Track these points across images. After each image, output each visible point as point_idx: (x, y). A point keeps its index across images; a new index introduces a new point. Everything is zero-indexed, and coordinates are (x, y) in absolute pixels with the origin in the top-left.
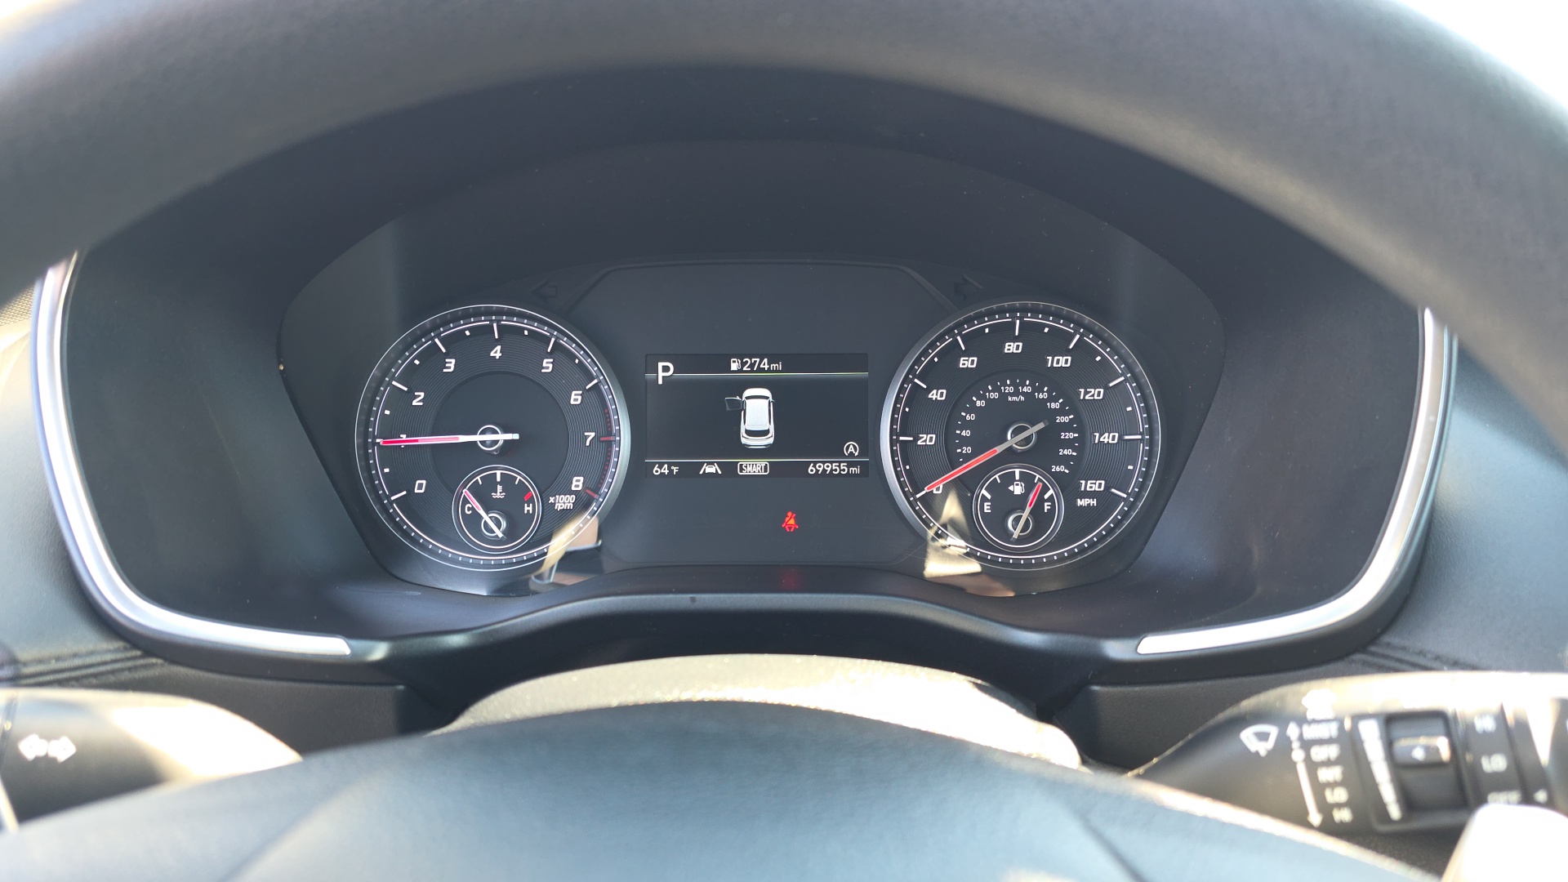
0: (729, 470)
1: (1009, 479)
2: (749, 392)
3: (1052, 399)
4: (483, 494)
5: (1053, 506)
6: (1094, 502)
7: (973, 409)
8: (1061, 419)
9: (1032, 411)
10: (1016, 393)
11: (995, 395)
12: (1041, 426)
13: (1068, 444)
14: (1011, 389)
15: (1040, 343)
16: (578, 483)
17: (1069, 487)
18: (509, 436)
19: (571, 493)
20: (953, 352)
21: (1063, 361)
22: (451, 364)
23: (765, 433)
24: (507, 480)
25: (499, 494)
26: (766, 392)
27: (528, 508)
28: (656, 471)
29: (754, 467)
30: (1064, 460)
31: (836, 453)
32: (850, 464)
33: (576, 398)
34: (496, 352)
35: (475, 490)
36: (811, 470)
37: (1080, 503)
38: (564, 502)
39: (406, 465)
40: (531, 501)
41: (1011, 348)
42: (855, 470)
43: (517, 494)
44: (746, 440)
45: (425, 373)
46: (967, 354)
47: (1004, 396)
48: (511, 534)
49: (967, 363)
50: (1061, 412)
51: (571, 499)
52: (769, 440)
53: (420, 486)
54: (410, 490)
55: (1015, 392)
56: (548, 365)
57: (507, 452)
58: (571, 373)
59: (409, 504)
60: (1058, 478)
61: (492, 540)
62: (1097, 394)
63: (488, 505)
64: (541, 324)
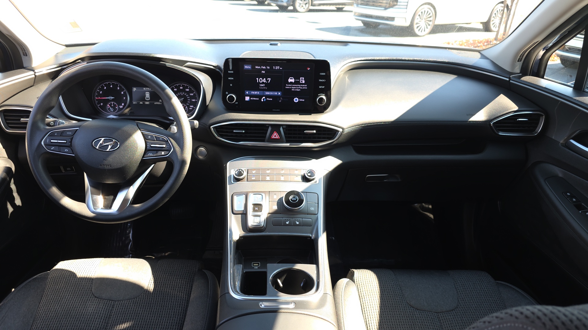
0: (144, 103)
2: (146, 93)
3: (187, 95)
4: (110, 105)
5: (187, 109)
6: (192, 109)
8: (188, 98)
9: (184, 96)
10: (182, 94)
11: (179, 94)
12: (183, 98)
13: (189, 101)
14: (181, 93)
15: (185, 88)
16: (123, 104)
18: (113, 98)
19: (122, 105)
20: (173, 88)
21: (188, 90)
22: (105, 88)
23: (149, 98)
24: (113, 104)
25: (112, 105)
26: (149, 93)
28: (134, 103)
29: (147, 103)
30: (188, 103)
31: (158, 101)
32: (160, 103)
33: (122, 93)
34: (111, 86)
35: (109, 105)
36: (155, 103)
37: (190, 109)
38: (121, 107)
39: (100, 101)
40: (117, 107)
41: (181, 88)
42: (161, 104)
43: (115, 106)
44: (146, 99)
45: (102, 89)
46: (175, 88)
47: (180, 94)
48: (114, 111)
49: (175, 90)
50: (188, 97)
51: (122, 106)
52: (149, 99)
53: (102, 104)
54: (100, 105)
56: (118, 88)
57: (113, 100)
58: (122, 90)
59: (100, 106)
60: (187, 106)
61: (112, 112)
62: (192, 94)
63: (111, 107)
64: (117, 83)
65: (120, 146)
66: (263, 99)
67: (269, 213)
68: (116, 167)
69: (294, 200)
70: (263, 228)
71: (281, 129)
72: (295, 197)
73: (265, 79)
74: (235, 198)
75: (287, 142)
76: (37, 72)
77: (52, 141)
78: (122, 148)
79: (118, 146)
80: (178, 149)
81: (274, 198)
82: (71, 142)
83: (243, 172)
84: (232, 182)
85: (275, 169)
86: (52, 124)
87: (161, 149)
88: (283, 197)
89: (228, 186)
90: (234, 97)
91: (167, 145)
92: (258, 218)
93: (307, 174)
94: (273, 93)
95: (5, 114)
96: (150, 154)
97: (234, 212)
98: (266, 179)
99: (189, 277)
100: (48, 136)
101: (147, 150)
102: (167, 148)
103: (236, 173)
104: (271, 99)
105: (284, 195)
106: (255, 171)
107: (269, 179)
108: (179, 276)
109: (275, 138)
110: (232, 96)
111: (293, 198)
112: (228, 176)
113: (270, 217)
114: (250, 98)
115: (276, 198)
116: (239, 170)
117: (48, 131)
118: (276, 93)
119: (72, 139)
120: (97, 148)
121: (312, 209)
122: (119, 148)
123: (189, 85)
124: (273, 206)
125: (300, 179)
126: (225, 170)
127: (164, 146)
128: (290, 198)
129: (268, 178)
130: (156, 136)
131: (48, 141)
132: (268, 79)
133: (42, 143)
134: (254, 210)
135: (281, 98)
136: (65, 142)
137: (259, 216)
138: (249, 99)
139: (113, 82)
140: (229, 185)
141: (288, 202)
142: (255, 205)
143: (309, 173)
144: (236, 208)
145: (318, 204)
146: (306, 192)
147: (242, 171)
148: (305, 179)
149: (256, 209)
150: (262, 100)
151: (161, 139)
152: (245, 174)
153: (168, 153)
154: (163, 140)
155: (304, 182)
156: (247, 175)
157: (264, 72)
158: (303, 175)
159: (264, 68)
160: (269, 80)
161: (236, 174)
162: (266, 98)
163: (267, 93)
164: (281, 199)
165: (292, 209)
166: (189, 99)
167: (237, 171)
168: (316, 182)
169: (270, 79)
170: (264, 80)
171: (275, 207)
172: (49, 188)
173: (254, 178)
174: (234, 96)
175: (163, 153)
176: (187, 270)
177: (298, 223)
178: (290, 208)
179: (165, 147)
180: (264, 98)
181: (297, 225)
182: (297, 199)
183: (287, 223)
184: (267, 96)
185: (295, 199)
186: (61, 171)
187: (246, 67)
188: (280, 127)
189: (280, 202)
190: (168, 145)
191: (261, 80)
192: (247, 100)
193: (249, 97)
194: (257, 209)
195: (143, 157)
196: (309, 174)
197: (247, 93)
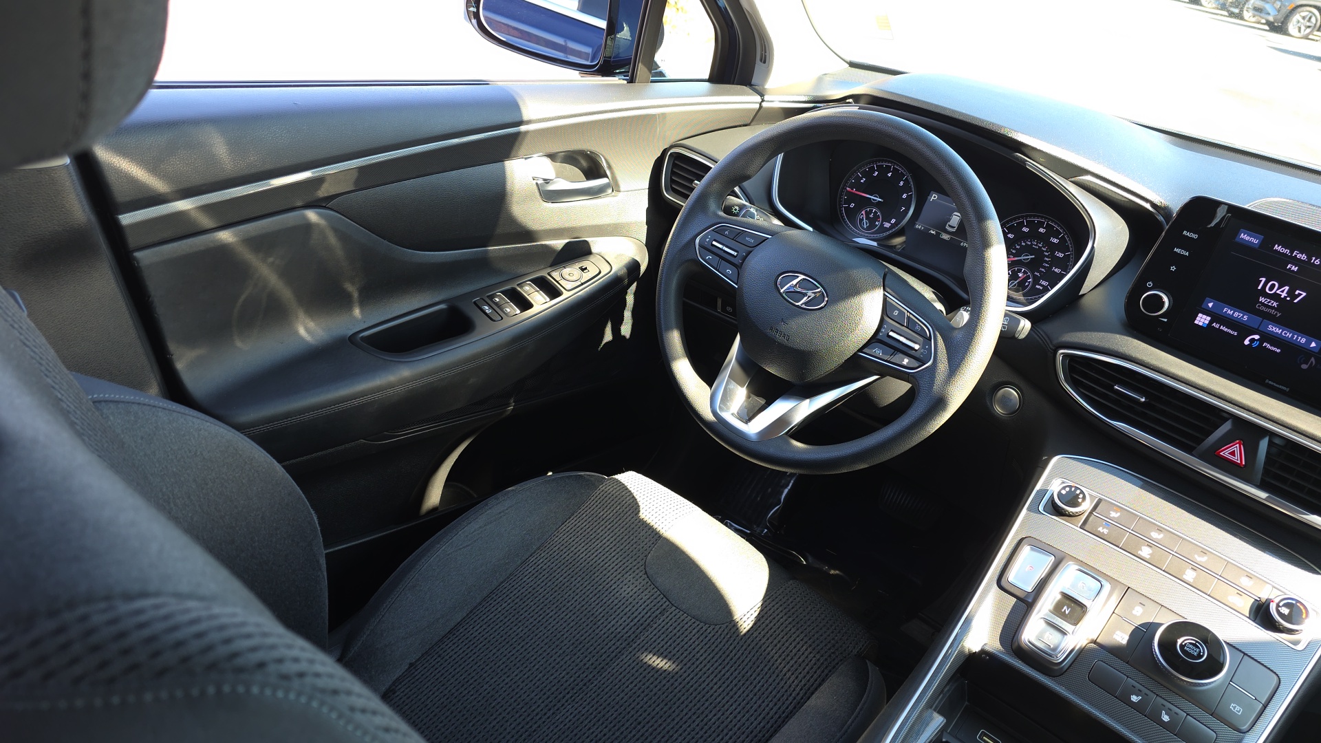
0: (938, 234)
1: (1020, 271)
2: (955, 213)
3: (1046, 251)
4: (868, 214)
5: (1029, 285)
6: (1040, 288)
7: (1020, 245)
8: (1046, 259)
9: (1039, 254)
11: (1029, 243)
12: (1033, 257)
13: (1044, 267)
15: (1051, 232)
16: (893, 221)
17: (1036, 280)
18: (880, 200)
19: (890, 223)
20: (1021, 225)
21: (1055, 241)
22: (876, 174)
23: (954, 227)
24: (875, 212)
25: (871, 216)
26: (960, 215)
27: (877, 223)
28: (917, 226)
29: (945, 237)
30: (1039, 272)
33: (904, 196)
34: (889, 175)
35: (866, 212)
36: (962, 244)
37: (1037, 287)
38: (887, 225)
39: (852, 198)
40: (879, 221)
41: (1041, 230)
43: (876, 217)
44: (947, 227)
45: (868, 175)
46: (1026, 226)
47: (1032, 244)
48: (868, 228)
49: (1025, 230)
50: (1047, 257)
51: (890, 225)
52: (954, 230)
53: (852, 205)
54: (849, 205)
55: (1036, 245)
56: (902, 183)
57: (878, 204)
58: (906, 188)
59: (847, 209)
60: (1035, 277)
61: (863, 228)
62: (1061, 255)
63: (868, 218)
64: (905, 171)
65: (825, 305)
66: (1252, 341)
67: (1095, 642)
68: (796, 346)
69: (1192, 652)
70: (1056, 668)
71: (1264, 444)
72: (1198, 647)
73: (1287, 288)
74: (1026, 551)
75: (1262, 486)
76: (768, 101)
77: (714, 243)
78: (828, 311)
79: (822, 305)
80: (943, 366)
81: (1134, 612)
82: (744, 259)
83: (1084, 498)
84: (1041, 508)
85: (1183, 539)
86: (736, 210)
87: (906, 351)
88: (1162, 624)
89: (1024, 511)
90: (1163, 303)
91: (923, 347)
92: (1057, 635)
93: (1278, 606)
94: (1293, 337)
95: (676, 162)
96: (878, 351)
97: (1003, 583)
98: (1139, 552)
99: (830, 656)
100: (713, 230)
101: (875, 339)
102: (922, 354)
103: (1064, 492)
104: (1278, 351)
105: (1166, 620)
106: (1119, 514)
107: (1148, 557)
108: (810, 639)
109: (1231, 457)
110: (1161, 298)
111: (1191, 646)
112: (1038, 487)
113: (1091, 650)
114: (1211, 322)
115: (1140, 615)
116: (1073, 489)
117: (720, 221)
118: (1303, 341)
119: (749, 253)
120: (782, 291)
121: (1236, 709)
122: (822, 308)
123: (1064, 230)
124: (1118, 632)
125: (1246, 605)
126: (1039, 469)
127: (917, 347)
128: (1180, 641)
129: (1145, 552)
130: (911, 316)
131: (707, 240)
132: (1297, 292)
133: (697, 241)
134: (1057, 610)
135: (1313, 359)
136: (736, 254)
137: (1063, 633)
138: (1207, 322)
139: (898, 165)
140: (1028, 509)
141: (1167, 645)
142: (1067, 598)
143: (1286, 605)
144: (1012, 576)
145: (1265, 707)
146: (1245, 654)
147: (1081, 496)
148: (1262, 614)
149: (1066, 610)
150: (1247, 342)
151: (917, 327)
152: (1086, 506)
153: (917, 365)
154: (921, 334)
155: (1254, 621)
156: (1091, 513)
157: (1295, 269)
158: (1264, 600)
159: (1304, 257)
160: (1300, 295)
161: (1059, 494)
162: (1261, 341)
163: (1274, 329)
164: (1151, 627)
165: (1169, 672)
166: (1047, 262)
167: (1068, 489)
168: (1296, 643)
169: (1304, 294)
170: (1283, 291)
171: (1122, 638)
172: (669, 329)
173: (1106, 531)
174: (1165, 299)
175: (906, 361)
176: (833, 639)
177: (1166, 718)
178: (1164, 666)
179: (916, 350)
180: (1257, 337)
181: (1162, 723)
182: (1202, 656)
183: (1134, 698)
184: (1267, 337)
185: (1195, 654)
186: (715, 308)
187: (1244, 236)
188: (1263, 437)
189: (1143, 633)
190: (925, 349)
191: (1274, 285)
192: (1201, 324)
193: (1209, 318)
194: (1067, 612)
195: (861, 350)
196: (1285, 611)
197: (1210, 305)
